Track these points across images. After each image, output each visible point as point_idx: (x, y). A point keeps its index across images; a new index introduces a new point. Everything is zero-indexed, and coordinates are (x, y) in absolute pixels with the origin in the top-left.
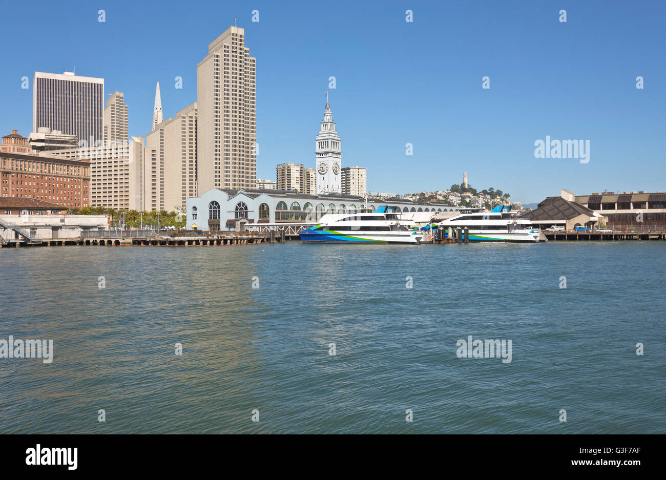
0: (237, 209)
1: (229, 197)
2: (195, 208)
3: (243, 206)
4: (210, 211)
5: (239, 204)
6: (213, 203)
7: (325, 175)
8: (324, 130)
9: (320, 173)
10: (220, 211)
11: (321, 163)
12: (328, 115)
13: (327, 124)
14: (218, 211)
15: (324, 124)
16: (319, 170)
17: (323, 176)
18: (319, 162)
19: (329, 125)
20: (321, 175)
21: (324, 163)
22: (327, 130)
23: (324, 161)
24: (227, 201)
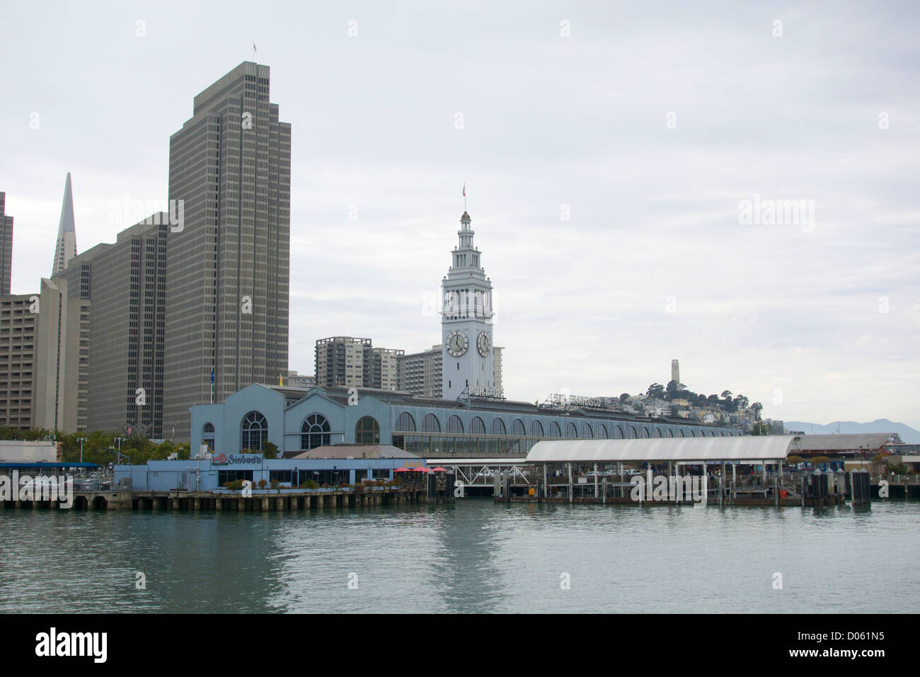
0: (305, 428)
1: (288, 404)
2: (209, 427)
3: (319, 422)
4: (245, 434)
5: (311, 419)
6: (251, 415)
7: (462, 358)
8: (458, 266)
9: (452, 355)
10: (267, 432)
11: (452, 334)
12: (466, 236)
13: (465, 255)
14: (263, 432)
15: (459, 254)
16: (449, 349)
17: (458, 360)
18: (448, 331)
19: (469, 255)
20: (454, 358)
21: (459, 333)
22: (465, 265)
23: (459, 330)
24: (283, 412)
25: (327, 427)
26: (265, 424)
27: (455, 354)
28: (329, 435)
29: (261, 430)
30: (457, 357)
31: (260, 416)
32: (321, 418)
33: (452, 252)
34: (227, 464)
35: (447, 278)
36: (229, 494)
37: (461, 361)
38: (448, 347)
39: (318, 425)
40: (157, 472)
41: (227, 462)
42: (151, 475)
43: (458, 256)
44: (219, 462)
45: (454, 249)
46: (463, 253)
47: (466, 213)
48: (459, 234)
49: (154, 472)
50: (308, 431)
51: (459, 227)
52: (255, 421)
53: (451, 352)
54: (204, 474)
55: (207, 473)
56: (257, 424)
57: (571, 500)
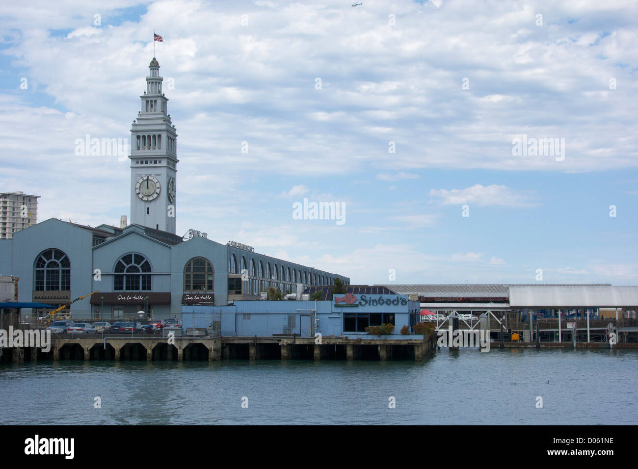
0: (119, 268)
3: (137, 262)
4: (39, 273)
5: (127, 258)
6: (47, 253)
7: (153, 204)
8: (147, 111)
9: (142, 199)
10: (69, 271)
11: (142, 178)
12: (155, 81)
13: (155, 101)
14: (63, 271)
15: (149, 99)
16: (139, 193)
17: (148, 205)
18: (138, 175)
19: (159, 102)
20: (143, 203)
21: (150, 178)
22: (155, 111)
23: (150, 175)
24: (91, 250)
25: (147, 267)
26: (66, 262)
27: (145, 199)
28: (150, 276)
29: (61, 268)
30: (147, 201)
31: (59, 253)
32: (139, 258)
33: (141, 97)
34: (357, 306)
35: (137, 123)
36: (373, 340)
37: (151, 206)
38: (138, 191)
39: (136, 265)
40: (249, 314)
41: (357, 303)
42: (240, 318)
43: (147, 101)
44: (344, 303)
45: (143, 94)
46: (153, 99)
47: (154, 59)
48: (147, 80)
49: (245, 314)
50: (123, 272)
51: (148, 73)
52: (53, 260)
53: (140, 196)
54: (322, 317)
55: (327, 316)
56: (55, 263)
57: (575, 345)
